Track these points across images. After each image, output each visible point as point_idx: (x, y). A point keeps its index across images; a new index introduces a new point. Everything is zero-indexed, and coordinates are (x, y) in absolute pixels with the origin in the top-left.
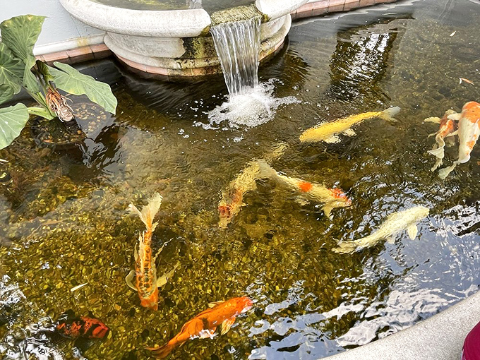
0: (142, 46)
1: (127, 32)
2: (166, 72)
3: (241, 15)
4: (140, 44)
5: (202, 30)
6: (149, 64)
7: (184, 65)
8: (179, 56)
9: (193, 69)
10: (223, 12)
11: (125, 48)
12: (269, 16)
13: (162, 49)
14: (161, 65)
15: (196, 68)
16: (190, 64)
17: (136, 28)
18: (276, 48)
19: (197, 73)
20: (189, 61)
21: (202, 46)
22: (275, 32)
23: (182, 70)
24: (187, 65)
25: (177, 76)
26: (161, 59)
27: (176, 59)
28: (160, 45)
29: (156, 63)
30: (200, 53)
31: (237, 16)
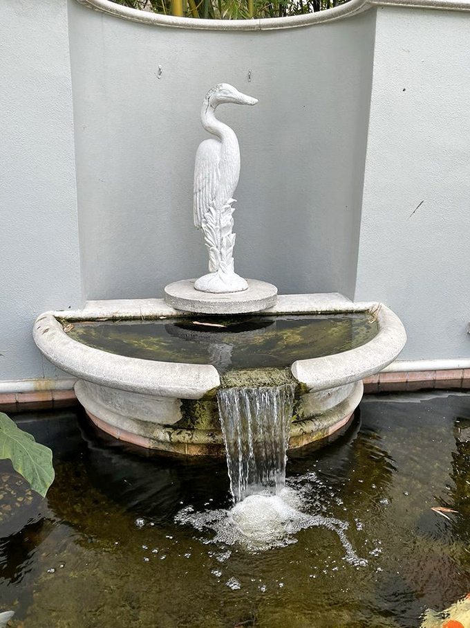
0: (122, 402)
1: (103, 383)
2: (146, 444)
3: (267, 380)
4: (121, 399)
5: (205, 392)
6: (124, 428)
7: (175, 437)
8: (172, 422)
9: (188, 444)
10: (242, 372)
11: (99, 401)
12: (308, 385)
13: (150, 410)
14: (142, 433)
15: (193, 444)
16: (184, 437)
17: (114, 379)
18: (331, 431)
19: (194, 452)
20: (185, 431)
21: (208, 412)
22: (330, 407)
23: (172, 444)
24: (180, 438)
25: (162, 451)
26: (144, 424)
27: (166, 426)
28: (148, 404)
29: (134, 428)
30: (204, 423)
31: (260, 380)
